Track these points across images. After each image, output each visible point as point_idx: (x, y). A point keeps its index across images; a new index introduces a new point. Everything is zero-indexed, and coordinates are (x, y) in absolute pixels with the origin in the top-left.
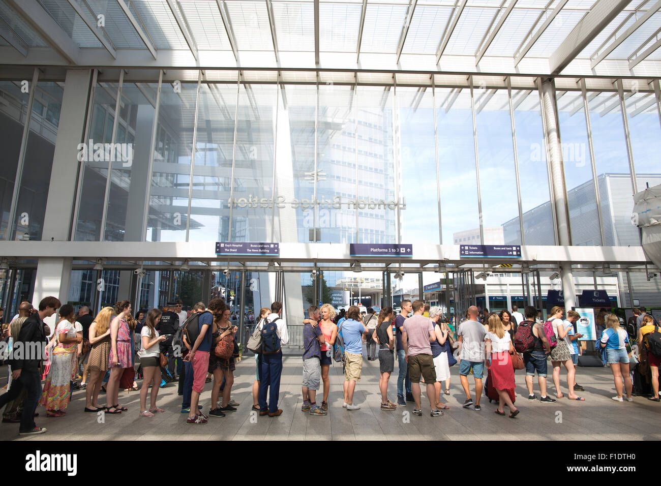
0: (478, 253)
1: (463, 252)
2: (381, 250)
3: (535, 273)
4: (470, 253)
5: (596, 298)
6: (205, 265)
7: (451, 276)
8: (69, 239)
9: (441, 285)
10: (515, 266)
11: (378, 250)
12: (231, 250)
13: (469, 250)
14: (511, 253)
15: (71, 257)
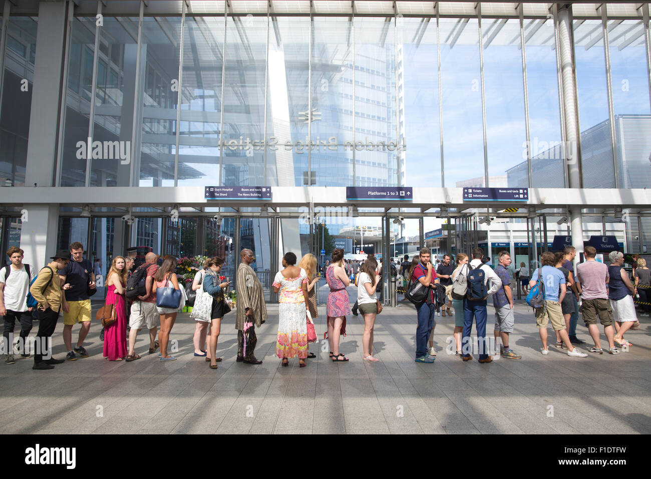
0: (482, 196)
1: (466, 195)
2: (379, 194)
3: (542, 218)
4: (474, 196)
5: (604, 244)
6: (197, 211)
7: (453, 221)
8: (54, 185)
9: (443, 231)
10: (520, 210)
11: (376, 193)
12: (221, 194)
13: (473, 193)
14: (517, 196)
15: (57, 203)
